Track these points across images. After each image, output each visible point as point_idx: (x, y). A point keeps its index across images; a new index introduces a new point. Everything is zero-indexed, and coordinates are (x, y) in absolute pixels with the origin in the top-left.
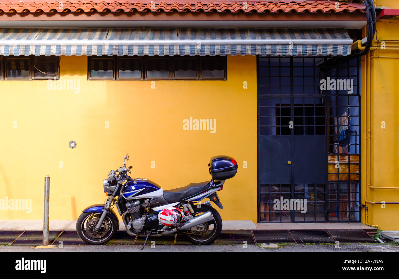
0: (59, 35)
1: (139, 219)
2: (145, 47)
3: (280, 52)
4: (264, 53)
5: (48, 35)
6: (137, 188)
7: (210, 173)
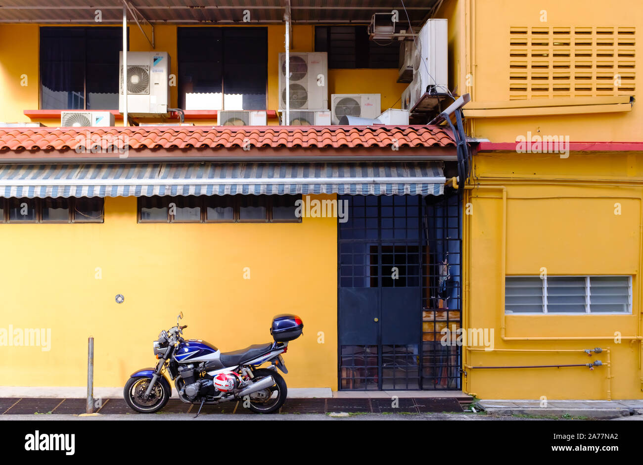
0: (104, 171)
1: (193, 385)
2: (202, 187)
3: (361, 191)
4: (342, 192)
5: (91, 172)
6: (190, 350)
7: (271, 334)
